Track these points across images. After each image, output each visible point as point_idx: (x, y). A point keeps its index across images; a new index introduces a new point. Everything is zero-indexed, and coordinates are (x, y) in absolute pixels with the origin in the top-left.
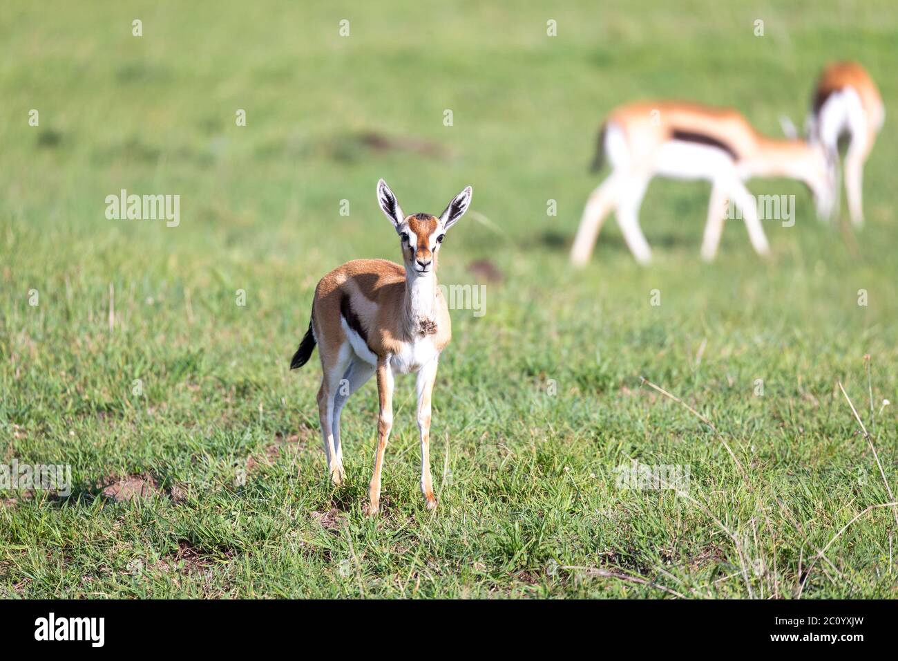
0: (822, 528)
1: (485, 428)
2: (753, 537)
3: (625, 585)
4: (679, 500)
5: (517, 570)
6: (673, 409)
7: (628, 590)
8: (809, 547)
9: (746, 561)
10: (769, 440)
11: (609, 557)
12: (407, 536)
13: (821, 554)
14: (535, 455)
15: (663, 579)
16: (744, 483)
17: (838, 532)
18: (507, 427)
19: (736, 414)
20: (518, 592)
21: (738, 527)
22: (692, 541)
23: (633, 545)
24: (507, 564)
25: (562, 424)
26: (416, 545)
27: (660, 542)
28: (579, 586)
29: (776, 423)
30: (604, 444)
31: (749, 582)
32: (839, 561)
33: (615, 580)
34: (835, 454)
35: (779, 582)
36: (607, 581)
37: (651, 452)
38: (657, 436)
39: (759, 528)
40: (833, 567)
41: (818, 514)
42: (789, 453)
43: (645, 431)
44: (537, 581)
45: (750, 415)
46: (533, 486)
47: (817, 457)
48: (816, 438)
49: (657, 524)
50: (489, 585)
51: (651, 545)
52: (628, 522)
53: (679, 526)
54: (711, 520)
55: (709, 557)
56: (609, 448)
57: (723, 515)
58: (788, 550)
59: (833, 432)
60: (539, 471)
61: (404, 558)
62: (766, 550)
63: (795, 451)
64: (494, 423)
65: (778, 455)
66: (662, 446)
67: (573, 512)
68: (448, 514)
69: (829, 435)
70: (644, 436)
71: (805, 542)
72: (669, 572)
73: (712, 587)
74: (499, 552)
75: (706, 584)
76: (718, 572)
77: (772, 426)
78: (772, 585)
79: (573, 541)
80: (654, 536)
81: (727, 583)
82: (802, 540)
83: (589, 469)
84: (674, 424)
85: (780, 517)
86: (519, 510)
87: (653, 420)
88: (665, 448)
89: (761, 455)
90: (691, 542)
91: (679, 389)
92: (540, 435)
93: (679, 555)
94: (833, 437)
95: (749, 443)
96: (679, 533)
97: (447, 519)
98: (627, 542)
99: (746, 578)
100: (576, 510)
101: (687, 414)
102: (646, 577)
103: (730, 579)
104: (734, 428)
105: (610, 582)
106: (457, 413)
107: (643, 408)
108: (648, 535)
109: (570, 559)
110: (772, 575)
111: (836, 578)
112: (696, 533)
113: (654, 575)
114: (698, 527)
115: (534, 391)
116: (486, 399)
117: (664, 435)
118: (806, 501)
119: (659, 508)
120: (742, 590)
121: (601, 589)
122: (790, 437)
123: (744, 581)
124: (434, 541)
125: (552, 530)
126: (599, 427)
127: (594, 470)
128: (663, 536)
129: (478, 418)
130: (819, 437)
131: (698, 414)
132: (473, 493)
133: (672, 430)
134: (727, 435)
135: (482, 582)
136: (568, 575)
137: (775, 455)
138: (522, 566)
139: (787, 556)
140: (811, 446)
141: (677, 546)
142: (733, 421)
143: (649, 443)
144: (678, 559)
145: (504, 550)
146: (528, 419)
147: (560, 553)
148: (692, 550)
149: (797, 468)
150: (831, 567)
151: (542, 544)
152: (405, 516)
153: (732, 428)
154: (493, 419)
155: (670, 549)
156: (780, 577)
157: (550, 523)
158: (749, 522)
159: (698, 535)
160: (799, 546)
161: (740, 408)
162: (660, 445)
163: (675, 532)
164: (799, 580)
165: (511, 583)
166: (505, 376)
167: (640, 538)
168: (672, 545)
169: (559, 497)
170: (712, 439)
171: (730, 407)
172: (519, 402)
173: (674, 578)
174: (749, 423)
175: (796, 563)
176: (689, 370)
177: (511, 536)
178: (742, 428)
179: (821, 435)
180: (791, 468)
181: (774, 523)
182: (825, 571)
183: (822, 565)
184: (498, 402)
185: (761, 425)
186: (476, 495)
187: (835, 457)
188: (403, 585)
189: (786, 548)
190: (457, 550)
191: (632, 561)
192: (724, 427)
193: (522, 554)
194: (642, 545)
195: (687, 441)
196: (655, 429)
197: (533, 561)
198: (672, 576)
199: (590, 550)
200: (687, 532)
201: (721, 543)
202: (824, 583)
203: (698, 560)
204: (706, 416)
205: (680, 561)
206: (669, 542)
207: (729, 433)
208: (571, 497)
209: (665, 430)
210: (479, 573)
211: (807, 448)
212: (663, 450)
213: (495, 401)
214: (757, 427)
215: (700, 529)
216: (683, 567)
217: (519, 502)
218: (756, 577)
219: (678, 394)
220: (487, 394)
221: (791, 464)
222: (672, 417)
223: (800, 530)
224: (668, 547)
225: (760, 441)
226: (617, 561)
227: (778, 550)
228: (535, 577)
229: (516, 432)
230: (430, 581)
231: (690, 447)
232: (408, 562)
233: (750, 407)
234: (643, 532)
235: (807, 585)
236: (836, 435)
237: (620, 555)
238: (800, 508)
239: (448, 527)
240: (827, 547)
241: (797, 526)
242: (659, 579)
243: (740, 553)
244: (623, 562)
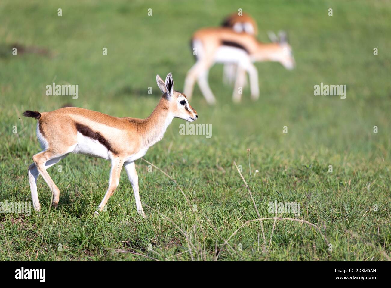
0: (227, 230)
1: (69, 182)
2: (194, 234)
3: (134, 256)
4: (159, 217)
5: (83, 249)
6: (157, 174)
7: (135, 259)
8: (221, 239)
9: (191, 245)
10: (202, 189)
11: (127, 243)
12: (31, 233)
13: (226, 242)
14: (92, 196)
15: (152, 254)
16: (190, 209)
17: (234, 232)
18: (79, 182)
19: (187, 177)
20: (84, 258)
21: (187, 230)
22: (166, 236)
23: (138, 238)
24: (79, 247)
25: (105, 181)
26: (36, 238)
27: (151, 236)
28: (112, 257)
29: (205, 181)
30: (125, 191)
31: (192, 255)
32: (235, 245)
33: (129, 254)
34: (233, 195)
35: (206, 255)
36: (126, 254)
37: (147, 194)
38: (150, 186)
39: (197, 230)
40: (232, 248)
41: (225, 223)
42: (211, 195)
43: (144, 184)
44: (93, 255)
45: (193, 177)
46: (91, 210)
47: (224, 197)
48: (224, 188)
49: (149, 228)
50: (70, 256)
51: (146, 237)
52: (136, 227)
53: (159, 229)
54: (174, 226)
55: (173, 243)
56: (127, 193)
57: (180, 224)
58: (210, 240)
59: (232, 185)
60: (94, 203)
61: (30, 243)
62: (200, 240)
63: (214, 194)
64: (73, 180)
65: (206, 196)
66: (152, 191)
67: (110, 222)
68: (51, 223)
69: (230, 187)
70: (143, 186)
71: (219, 237)
72: (155, 251)
73: (175, 257)
74: (75, 241)
75: (172, 256)
76: (178, 251)
77: (204, 182)
78: (203, 256)
79: (110, 236)
80: (148, 233)
81: (182, 255)
82: (217, 235)
83: (118, 202)
84: (157, 181)
85: (207, 225)
86: (85, 221)
87: (148, 179)
88: (153, 192)
89: (198, 196)
90: (165, 236)
91: (160, 165)
92: (94, 186)
93: (159, 242)
94: (232, 187)
95: (193, 190)
96: (159, 232)
97: (51, 225)
98: (135, 236)
99: (191, 253)
100: (111, 221)
101: (164, 176)
102: (144, 252)
103: (183, 254)
104: (186, 183)
105: (127, 255)
106: (56, 176)
107: (143, 174)
108: (145, 233)
109: (109, 244)
110: (203, 252)
111: (233, 253)
112: (167, 232)
113: (148, 252)
114: (168, 229)
115: (92, 165)
116: (69, 169)
117: (153, 186)
118: (219, 217)
119: (150, 220)
120: (189, 259)
121: (123, 258)
122: (212, 187)
123: (190, 254)
124: (45, 236)
125: (100, 231)
126: (122, 182)
127: (120, 203)
128: (152, 233)
129: (65, 178)
130: (225, 187)
131: (169, 176)
132: (63, 213)
133: (157, 184)
134: (182, 186)
135: (67, 255)
136: (108, 252)
137: (205, 195)
138: (86, 247)
139: (210, 243)
140: (222, 192)
141: (159, 238)
142: (185, 180)
143: (146, 189)
144: (159, 244)
145: (77, 240)
146: (89, 178)
147: (104, 241)
148: (165, 240)
149: (215, 202)
150: (231, 248)
151: (95, 237)
152: (31, 224)
153: (184, 183)
154: (72, 179)
155: (155, 239)
156: (207, 253)
157: (99, 227)
158: (192, 227)
159: (168, 233)
160: (216, 238)
161: (188, 174)
162: (151, 191)
163: (158, 232)
164: (216, 254)
165: (81, 255)
166: (78, 159)
167: (141, 235)
168: (156, 237)
169: (103, 215)
170: (175, 188)
171: (184, 173)
172: (85, 170)
173: (157, 253)
174: (193, 181)
175: (214, 246)
176: (165, 156)
177: (81, 233)
178: (190, 183)
179: (226, 187)
180: (212, 202)
181: (204, 227)
182: (228, 250)
183: (227, 247)
184: (75, 171)
185: (198, 182)
186: (64, 214)
187: (233, 197)
188: (30, 256)
189: (209, 239)
190: (55, 240)
191: (137, 245)
192: (181, 182)
193: (86, 242)
194: (142, 238)
195: (164, 189)
196: (149, 183)
197: (91, 245)
198: (156, 252)
199: (118, 240)
200: (163, 232)
201: (179, 237)
202: (228, 256)
203: (169, 245)
204: (172, 177)
205: (160, 245)
206: (155, 236)
207: (183, 185)
208: (109, 215)
209: (153, 184)
210: (66, 250)
211: (220, 192)
212: (152, 193)
213: (73, 170)
214: (196, 183)
215: (169, 230)
216: (161, 248)
217: (85, 217)
218: (196, 253)
219: (159, 167)
220: (70, 167)
221: (212, 200)
222: (156, 178)
223: (216, 231)
224: (154, 239)
225: (198, 189)
226: (130, 245)
227: (206, 240)
228: (92, 252)
229: (83, 185)
230: (43, 254)
231: (165, 192)
232: (32, 245)
233: (193, 173)
234: (143, 232)
235: (220, 256)
236: (234, 186)
237: (132, 242)
238: (216, 221)
239: (51, 229)
240: (229, 239)
241: (215, 229)
242: (150, 254)
243: (188, 242)
244: (133, 246)
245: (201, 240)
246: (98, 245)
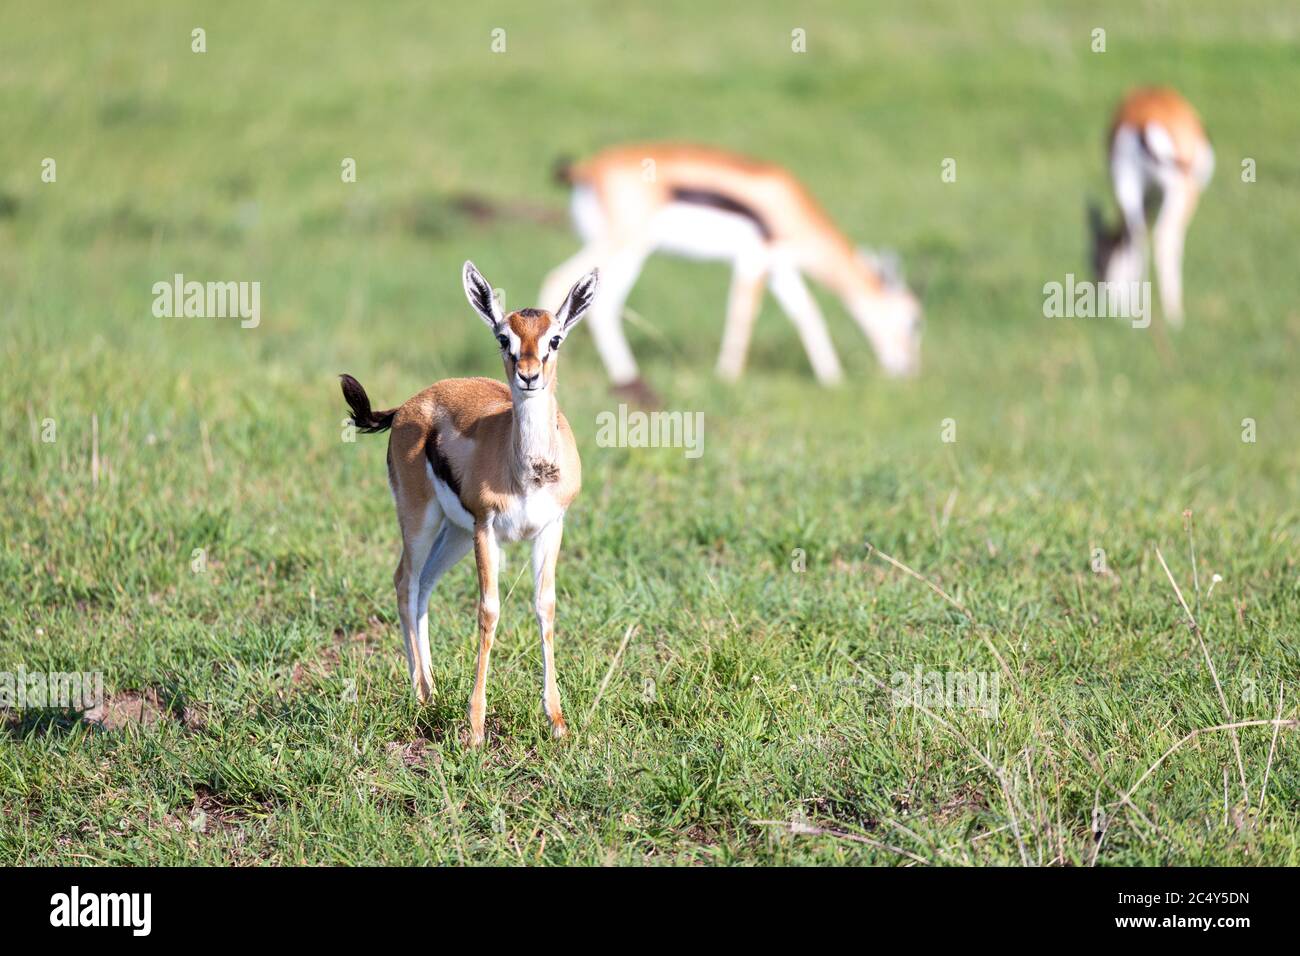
0: (1127, 761)
1: (637, 620)
2: (1026, 774)
3: (843, 845)
4: (919, 722)
5: (685, 825)
6: (908, 589)
7: (846, 852)
8: (1108, 789)
9: (1016, 809)
10: (1049, 634)
11: (818, 804)
12: (526, 777)
13: (1126, 798)
14: (710, 658)
15: (897, 836)
16: (1013, 698)
17: (1149, 767)
18: (669, 618)
19: (1001, 598)
20: (687, 855)
21: (1006, 761)
22: (939, 781)
23: (852, 787)
24: (671, 816)
25: (749, 613)
26: (539, 790)
27: (892, 783)
28: (775, 848)
29: (1058, 610)
30: (811, 643)
31: (1022, 840)
32: (1152, 808)
33: (827, 838)
34: (1144, 654)
35: (1064, 840)
36: (817, 840)
37: (878, 654)
38: (887, 629)
39: (1035, 761)
40: (1143, 817)
41: (1121, 740)
42: (1078, 652)
43: (869, 623)
44: (714, 841)
45: (1021, 600)
46: (708, 703)
47: (1118, 658)
48: (1117, 631)
49: (887, 757)
50: (646, 846)
51: (879, 787)
52: (846, 755)
53: (919, 760)
54: (965, 750)
55: (963, 804)
56: (817, 649)
57: (982, 743)
58: (1077, 793)
59: (1141, 622)
60: (716, 682)
61: (521, 808)
63: (1087, 651)
64: (650, 613)
65: (1062, 656)
66: (894, 644)
67: (766, 740)
68: (584, 745)
69: (1136, 627)
70: (868, 629)
71: (1102, 782)
72: (906, 826)
73: (967, 847)
74: (659, 800)
75: (960, 843)
76: (976, 826)
77: (1053, 613)
78: (1055, 843)
79: (765, 783)
80: (883, 774)
81: (989, 841)
82: (1098, 778)
83: (789, 679)
84: (911, 612)
85: (1066, 745)
86: (688, 739)
87: (881, 607)
88: (898, 647)
89: (1037, 656)
90: (936, 783)
91: (918, 562)
92: (716, 629)
93: (920, 801)
94: (1141, 629)
95: (1020, 639)
96: (919, 769)
97: (583, 752)
98: (844, 782)
99: (1017, 834)
100: (771, 737)
101: (930, 597)
102: (872, 833)
103: (993, 836)
104: (998, 618)
105: (821, 841)
106: (596, 599)
107: (865, 589)
108: (874, 772)
109: (763, 808)
110: (1055, 830)
111: (1147, 833)
112: (944, 769)
113: (883, 831)
114: (946, 761)
115: (708, 565)
116: (639, 578)
117: (897, 629)
118: (1103, 723)
119: (890, 733)
120: (1011, 851)
121: (807, 851)
122: (1080, 629)
123: (1015, 838)
124: (565, 784)
125: (736, 767)
126: (803, 617)
127: (796, 680)
128: (897, 774)
129: (626, 606)
130: (1121, 630)
131: (946, 596)
132: (621, 714)
133: (908, 621)
134: (988, 627)
135: (635, 843)
136: (760, 831)
137: (1058, 657)
138: (692, 819)
139: (1076, 802)
140: (1110, 644)
141: (917, 788)
142: (996, 608)
143: (875, 638)
144: (919, 807)
145: (666, 795)
146: (699, 607)
147: (747, 799)
148: (938, 794)
149: (1090, 674)
150: (1139, 817)
151: (722, 787)
152: (522, 748)
153: (995, 617)
154: (648, 608)
155: (906, 792)
156: (1066, 831)
157: (733, 757)
158: (1020, 753)
159: (947, 773)
160: (1093, 787)
161: (1006, 589)
162: (891, 642)
163: (914, 770)
164: (1093, 836)
165: (677, 844)
166: (666, 546)
167: (863, 778)
168: (909, 786)
169: (745, 719)
170: (966, 633)
171: (993, 587)
172: (686, 582)
173: (913, 834)
174: (1019, 610)
175: (1089, 812)
176: (933, 534)
177: (677, 776)
178: (1010, 617)
179: (1124, 627)
180: (1081, 674)
181: (1057, 754)
182: (1131, 823)
183: (1127, 814)
184: (656, 583)
185: (1037, 612)
186: (624, 716)
187: (1144, 659)
188: (523, 848)
189: (1074, 789)
190: (598, 797)
191: (852, 811)
192: (984, 617)
193: (692, 802)
194: (866, 787)
195: (930, 636)
196: (884, 619)
197: (708, 811)
198: (909, 832)
199: (791, 795)
200: (931, 768)
201: (981, 784)
202: (1130, 840)
203: (949, 808)
204: (958, 601)
205: (921, 810)
206: (905, 783)
207: (991, 625)
208: (762, 719)
209: (899, 621)
210: (630, 829)
211: (1104, 646)
212: (895, 650)
213: (652, 582)
214: (1031, 616)
215: (949, 764)
216: (926, 819)
217: (688, 726)
218: (1032, 832)
219: (917, 569)
220: (639, 572)
221: (1080, 669)
222: (906, 603)
223: (1094, 764)
224: (904, 790)
225: (1035, 635)
226: (830, 810)
227: (1063, 793)
228: (711, 834)
229: (681, 626)
230: (560, 842)
231: (934, 646)
232: (527, 815)
233: (1021, 587)
234: (867, 768)
235: (1105, 843)
236: (1146, 626)
237: (835, 802)
238: (1094, 732)
239: (586, 763)
240: (1134, 789)
241: (1090, 759)
242: (892, 837)
243: (1008, 798)
244: (838, 812)
245: (1047, 792)
246: (730, 810)
